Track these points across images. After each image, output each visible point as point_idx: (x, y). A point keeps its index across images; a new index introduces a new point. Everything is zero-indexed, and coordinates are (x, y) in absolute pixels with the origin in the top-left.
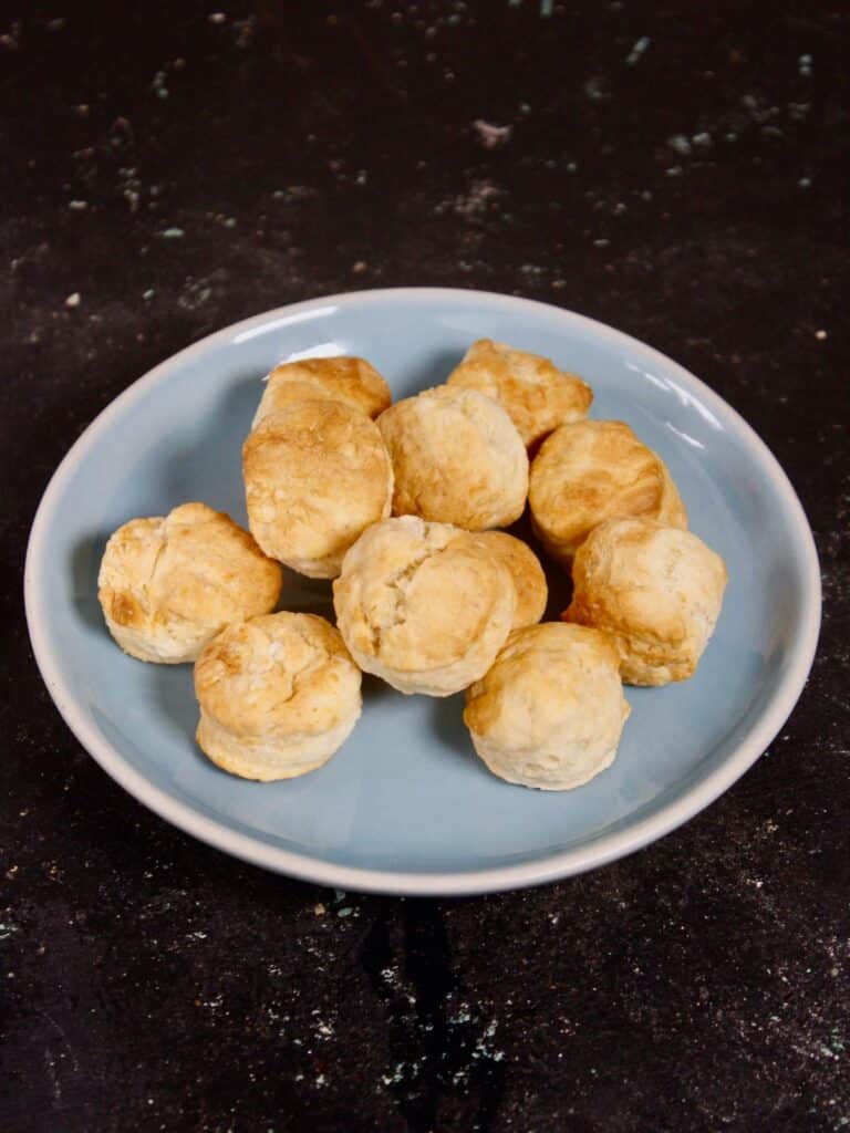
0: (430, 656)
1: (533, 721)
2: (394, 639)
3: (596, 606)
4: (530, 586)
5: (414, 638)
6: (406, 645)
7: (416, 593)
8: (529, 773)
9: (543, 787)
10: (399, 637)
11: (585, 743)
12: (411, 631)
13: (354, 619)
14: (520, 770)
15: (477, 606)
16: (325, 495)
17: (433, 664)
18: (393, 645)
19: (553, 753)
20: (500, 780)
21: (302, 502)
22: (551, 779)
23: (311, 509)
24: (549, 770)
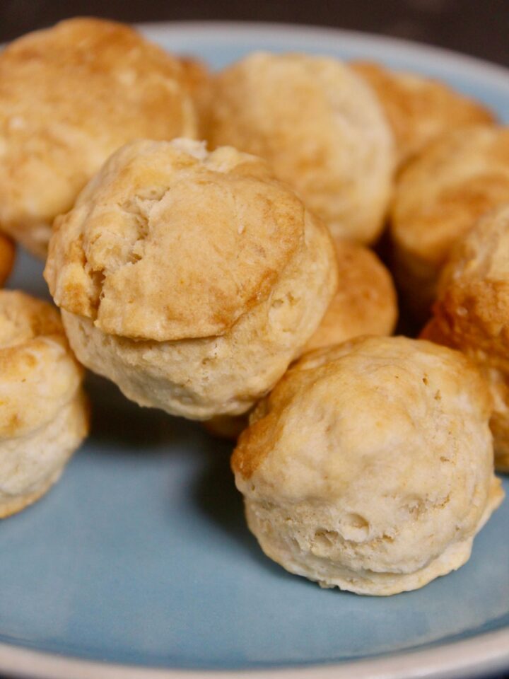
0: (172, 317)
1: (331, 447)
2: (120, 286)
3: (461, 312)
4: (367, 295)
5: (150, 286)
6: (137, 295)
7: (165, 217)
8: (320, 549)
9: (344, 586)
10: (128, 281)
11: (417, 505)
12: (148, 274)
13: (66, 259)
14: (305, 545)
15: (261, 251)
16: (79, 124)
17: (178, 331)
18: (117, 297)
19: (359, 509)
20: (277, 569)
21: (45, 135)
22: (356, 565)
23: (56, 144)
24: (353, 544)
